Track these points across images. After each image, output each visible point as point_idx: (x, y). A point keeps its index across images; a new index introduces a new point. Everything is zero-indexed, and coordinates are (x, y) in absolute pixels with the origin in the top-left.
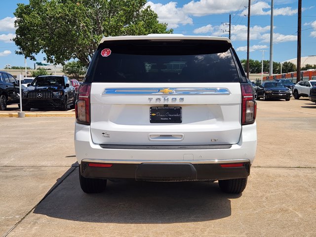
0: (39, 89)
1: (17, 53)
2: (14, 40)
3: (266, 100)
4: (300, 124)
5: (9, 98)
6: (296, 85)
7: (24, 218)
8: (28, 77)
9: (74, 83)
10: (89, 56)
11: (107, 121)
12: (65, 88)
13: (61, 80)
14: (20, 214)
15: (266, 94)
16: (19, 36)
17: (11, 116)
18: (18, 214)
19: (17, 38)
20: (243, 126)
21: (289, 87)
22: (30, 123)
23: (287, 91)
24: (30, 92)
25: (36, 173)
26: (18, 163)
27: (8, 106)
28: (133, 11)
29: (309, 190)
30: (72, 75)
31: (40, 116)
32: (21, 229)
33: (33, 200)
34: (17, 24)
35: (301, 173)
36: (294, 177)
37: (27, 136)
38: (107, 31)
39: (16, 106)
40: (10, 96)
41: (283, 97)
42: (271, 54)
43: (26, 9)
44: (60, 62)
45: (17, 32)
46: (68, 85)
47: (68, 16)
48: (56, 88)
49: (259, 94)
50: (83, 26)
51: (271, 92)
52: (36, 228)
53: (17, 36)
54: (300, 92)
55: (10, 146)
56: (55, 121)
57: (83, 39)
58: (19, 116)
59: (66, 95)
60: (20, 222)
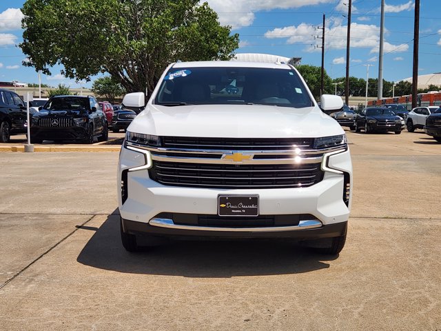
0: (54, 114)
1: (24, 64)
2: (20, 46)
3: (368, 133)
4: (404, 165)
5: (13, 125)
6: (410, 113)
7: (18, 274)
8: (42, 97)
9: (105, 107)
10: (124, 70)
12: (90, 113)
13: (85, 101)
14: (13, 270)
15: (369, 124)
16: (27, 41)
17: (15, 150)
18: (10, 270)
19: (25, 43)
21: (402, 116)
22: (39, 160)
23: (397, 121)
24: (42, 117)
25: (40, 222)
26: (18, 210)
27: (12, 137)
28: (185, 9)
29: (391, 244)
30: (104, 96)
31: (55, 150)
32: (12, 286)
33: (32, 253)
34: (25, 24)
35: (387, 224)
36: (377, 229)
37: (34, 176)
38: (148, 36)
39: (23, 137)
40: (15, 123)
41: (391, 129)
42: (380, 70)
43: (37, 4)
44: (84, 77)
45: (25, 35)
46: (94, 109)
47: (94, 13)
48: (78, 113)
49: (359, 124)
50: (115, 28)
51: (375, 121)
52: (31, 285)
53: (25, 41)
54: (415, 123)
55: (10, 188)
56: (75, 157)
57: (116, 47)
58: (26, 150)
59: (92, 123)
60: (12, 279)
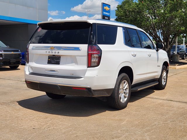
11: (33, 62)
20: (88, 68)
